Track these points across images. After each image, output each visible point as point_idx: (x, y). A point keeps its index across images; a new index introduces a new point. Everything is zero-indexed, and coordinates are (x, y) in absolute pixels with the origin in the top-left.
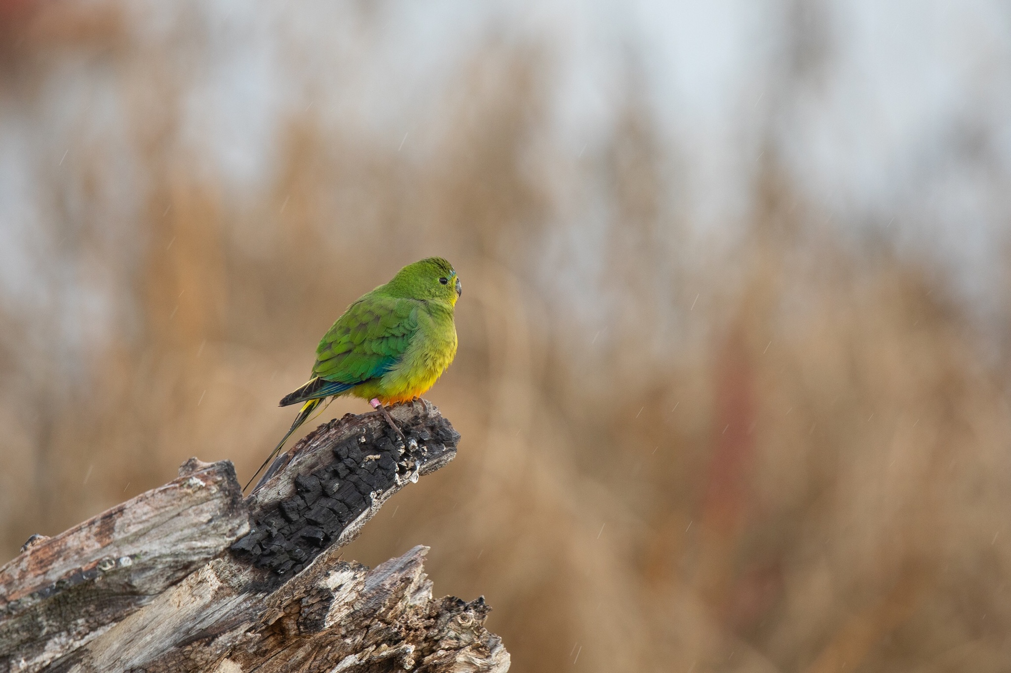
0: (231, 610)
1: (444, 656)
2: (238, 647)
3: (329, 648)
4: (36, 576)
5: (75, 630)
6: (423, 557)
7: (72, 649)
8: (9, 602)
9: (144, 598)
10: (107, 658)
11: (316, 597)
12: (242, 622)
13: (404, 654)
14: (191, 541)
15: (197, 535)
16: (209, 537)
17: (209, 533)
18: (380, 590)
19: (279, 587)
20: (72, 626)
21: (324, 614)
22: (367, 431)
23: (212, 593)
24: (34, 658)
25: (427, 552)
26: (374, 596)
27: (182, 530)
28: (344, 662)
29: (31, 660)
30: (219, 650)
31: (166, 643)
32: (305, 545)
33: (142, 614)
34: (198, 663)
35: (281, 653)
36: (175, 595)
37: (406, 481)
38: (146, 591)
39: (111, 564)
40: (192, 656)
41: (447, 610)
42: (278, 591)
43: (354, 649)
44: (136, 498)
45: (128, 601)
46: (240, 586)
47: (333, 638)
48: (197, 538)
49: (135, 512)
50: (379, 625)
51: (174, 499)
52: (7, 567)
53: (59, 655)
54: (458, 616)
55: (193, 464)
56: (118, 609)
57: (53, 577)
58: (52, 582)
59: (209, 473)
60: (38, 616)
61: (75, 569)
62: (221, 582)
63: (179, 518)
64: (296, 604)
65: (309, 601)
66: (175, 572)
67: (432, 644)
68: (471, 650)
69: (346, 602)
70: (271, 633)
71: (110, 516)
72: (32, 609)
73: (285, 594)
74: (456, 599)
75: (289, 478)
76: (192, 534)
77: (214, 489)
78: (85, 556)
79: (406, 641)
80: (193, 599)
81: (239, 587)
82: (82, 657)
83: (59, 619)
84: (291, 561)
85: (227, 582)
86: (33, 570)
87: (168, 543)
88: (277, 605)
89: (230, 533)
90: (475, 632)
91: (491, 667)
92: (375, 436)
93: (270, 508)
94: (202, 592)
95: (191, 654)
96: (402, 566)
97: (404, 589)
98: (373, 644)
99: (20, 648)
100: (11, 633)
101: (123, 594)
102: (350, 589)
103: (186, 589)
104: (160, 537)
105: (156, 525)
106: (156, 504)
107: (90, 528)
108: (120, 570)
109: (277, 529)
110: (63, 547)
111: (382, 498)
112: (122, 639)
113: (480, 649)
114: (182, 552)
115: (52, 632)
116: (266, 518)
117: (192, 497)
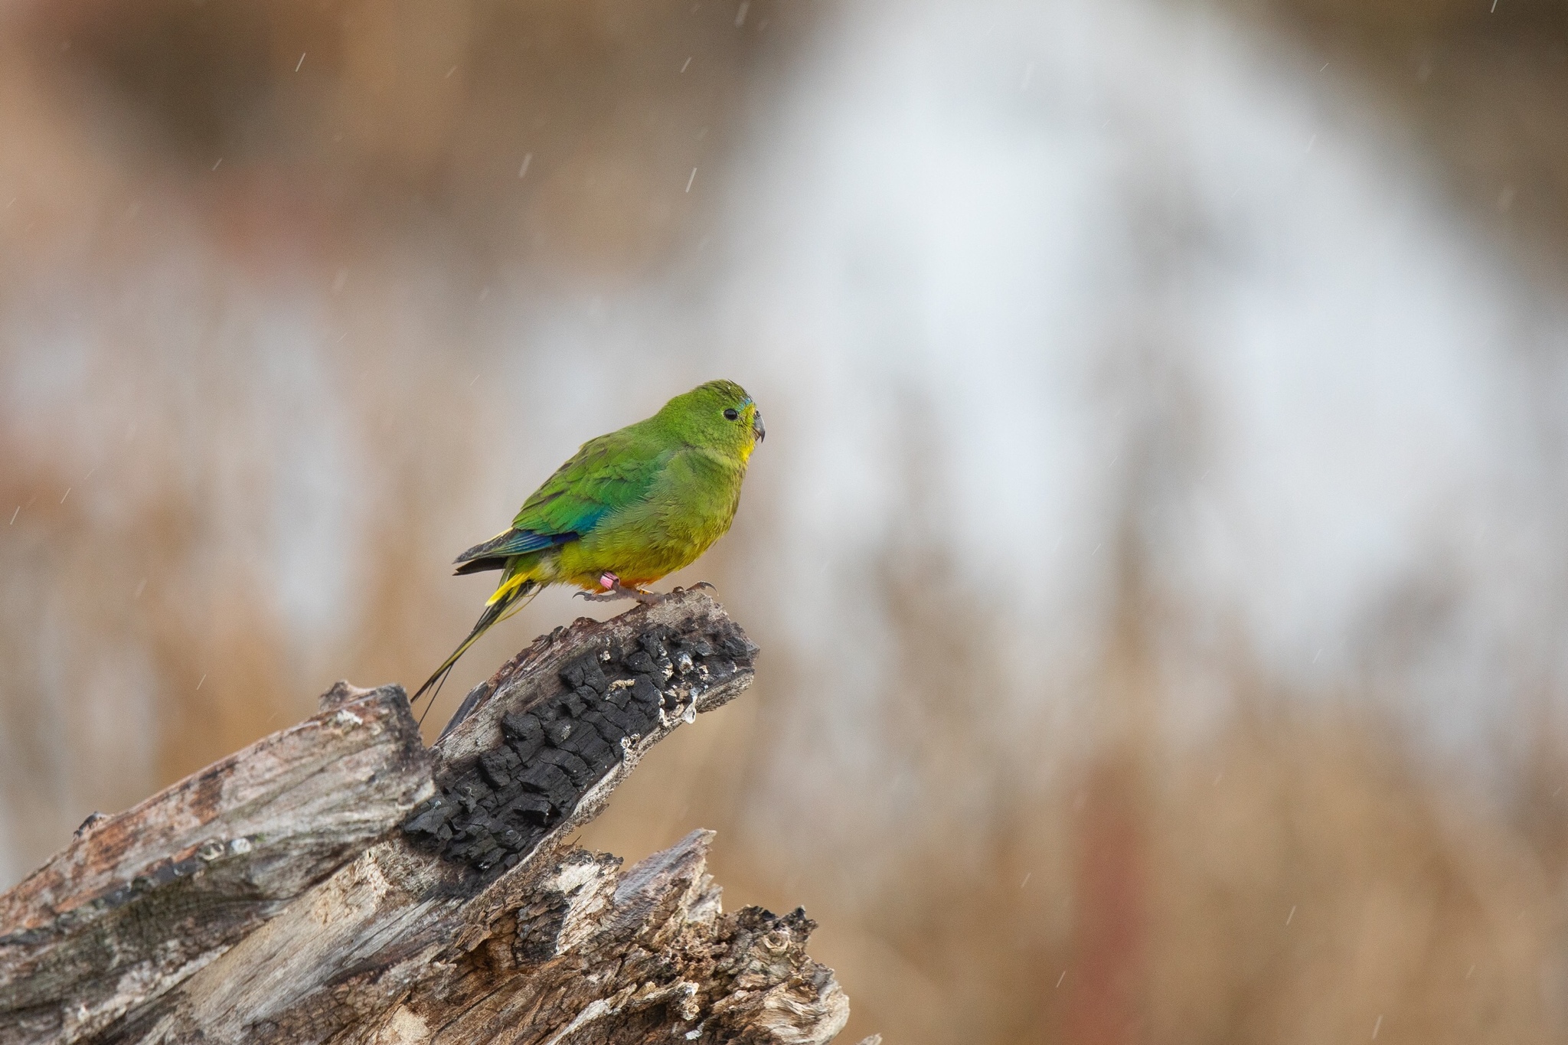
0: (408, 927)
1: (745, 999)
2: (421, 986)
3: (563, 989)
4: (100, 873)
5: (164, 959)
6: (706, 847)
7: (161, 991)
8: (58, 915)
9: (272, 904)
10: (215, 1006)
11: (539, 908)
12: (426, 944)
13: (682, 997)
14: (343, 811)
15: (352, 802)
16: (370, 806)
17: (371, 799)
18: (641, 900)
19: (483, 889)
20: (159, 952)
21: (555, 933)
22: (612, 642)
23: (377, 900)
24: (100, 1004)
25: (712, 840)
26: (630, 909)
27: (328, 795)
28: (588, 1012)
29: (96, 1008)
30: (391, 990)
31: (306, 982)
32: (520, 823)
33: (268, 935)
34: (359, 1012)
35: (488, 1000)
36: (320, 903)
37: (677, 721)
38: (275, 893)
39: (218, 850)
40: (349, 1000)
41: (746, 928)
42: (481, 897)
43: (602, 992)
44: (253, 746)
45: (247, 910)
46: (421, 888)
47: (568, 974)
48: (353, 807)
49: (253, 768)
50: (641, 952)
51: (315, 746)
52: (54, 860)
53: (139, 1000)
54: (765, 936)
55: (342, 690)
56: (231, 922)
57: (127, 874)
58: (124, 881)
59: (367, 704)
60: (104, 936)
61: (161, 860)
62: (391, 883)
63: (322, 775)
64: (509, 919)
65: (530, 912)
66: (319, 861)
67: (726, 981)
68: (786, 990)
69: (588, 913)
70: (472, 967)
71: (213, 775)
72: (96, 924)
73: (492, 902)
74: (760, 911)
75: (492, 719)
76: (345, 800)
77: (377, 729)
78: (177, 839)
79: (683, 977)
80: (347, 911)
81: (419, 890)
82: (175, 1004)
83: (138, 941)
84: (499, 849)
85: (399, 884)
86: (94, 863)
87: (306, 816)
88: (479, 919)
89: (404, 799)
90: (793, 962)
91: (819, 1017)
92: (625, 651)
93: (464, 767)
94: (362, 899)
95: (347, 997)
96: (673, 861)
97: (677, 897)
98: (632, 983)
99: (78, 988)
100: (64, 964)
101: (238, 899)
102: (594, 892)
103: (335, 894)
104: (293, 806)
105: (287, 786)
106: (286, 754)
107: (183, 795)
108: (233, 859)
109: (476, 799)
110: (141, 826)
111: (639, 748)
112: (238, 976)
113: (802, 988)
114: (330, 829)
115: (127, 963)
116: (458, 783)
117: (342, 741)
